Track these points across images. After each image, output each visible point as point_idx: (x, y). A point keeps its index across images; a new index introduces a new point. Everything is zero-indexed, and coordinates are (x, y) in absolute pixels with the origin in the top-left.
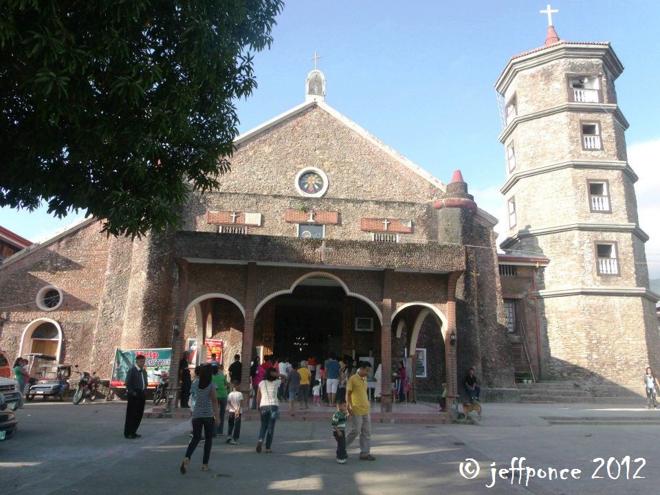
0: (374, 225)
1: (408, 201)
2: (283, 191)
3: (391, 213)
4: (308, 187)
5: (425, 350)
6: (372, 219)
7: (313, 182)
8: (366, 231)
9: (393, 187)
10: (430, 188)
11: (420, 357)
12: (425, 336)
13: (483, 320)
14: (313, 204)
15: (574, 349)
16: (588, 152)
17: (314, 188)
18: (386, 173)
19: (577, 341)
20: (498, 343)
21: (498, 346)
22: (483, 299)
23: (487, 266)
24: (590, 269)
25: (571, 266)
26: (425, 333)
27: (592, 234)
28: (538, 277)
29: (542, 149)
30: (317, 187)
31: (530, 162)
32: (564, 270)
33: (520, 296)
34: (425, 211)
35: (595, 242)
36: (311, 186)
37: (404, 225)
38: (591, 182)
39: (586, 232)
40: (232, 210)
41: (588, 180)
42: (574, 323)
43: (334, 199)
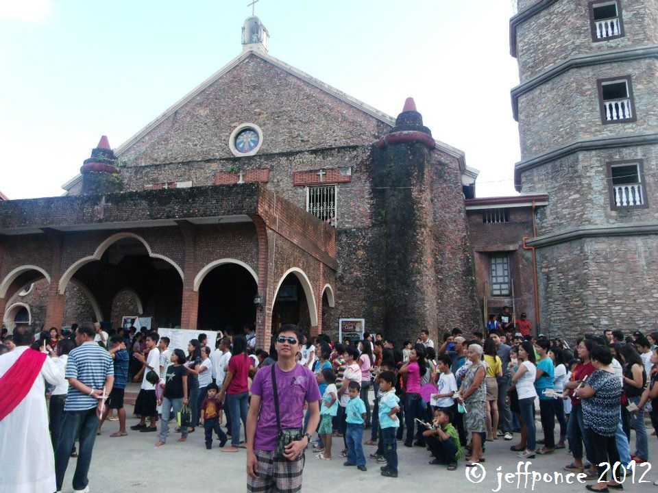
0: (308, 179)
1: (352, 144)
2: (217, 154)
3: (330, 162)
4: (243, 146)
5: (363, 320)
6: (306, 172)
7: (249, 140)
8: (299, 185)
9: (333, 132)
10: (378, 126)
11: (357, 329)
12: (364, 303)
13: (441, 280)
14: (245, 164)
15: (576, 313)
16: (603, 43)
17: (250, 145)
18: (326, 115)
19: (580, 302)
20: (460, 309)
21: (460, 312)
22: (442, 255)
23: (449, 212)
24: (602, 201)
25: (574, 200)
26: (364, 300)
27: (604, 153)
28: (538, 221)
29: (542, 52)
30: (252, 144)
31: (530, 73)
32: (567, 208)
33: (511, 248)
34: (368, 154)
35: (608, 164)
36: (247, 144)
37: (342, 174)
38: (604, 84)
39: (594, 153)
40: (165, 181)
41: (599, 81)
42: (576, 278)
43: (267, 155)
